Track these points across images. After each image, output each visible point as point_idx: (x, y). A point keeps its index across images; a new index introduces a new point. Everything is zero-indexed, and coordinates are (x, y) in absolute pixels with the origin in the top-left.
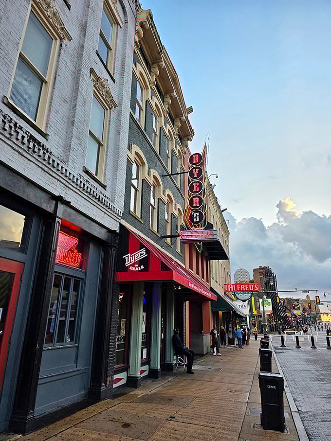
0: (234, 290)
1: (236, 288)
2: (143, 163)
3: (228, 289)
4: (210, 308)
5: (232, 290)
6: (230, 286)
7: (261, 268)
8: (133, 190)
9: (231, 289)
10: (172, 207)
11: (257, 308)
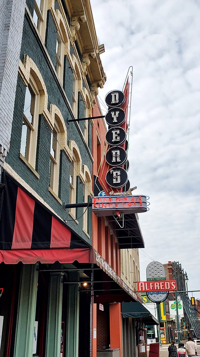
0: (147, 289)
1: (149, 287)
2: (41, 92)
3: (138, 288)
4: (120, 313)
5: (144, 289)
6: (142, 284)
7: (170, 264)
8: (25, 128)
9: (142, 288)
10: (78, 167)
11: (167, 312)
